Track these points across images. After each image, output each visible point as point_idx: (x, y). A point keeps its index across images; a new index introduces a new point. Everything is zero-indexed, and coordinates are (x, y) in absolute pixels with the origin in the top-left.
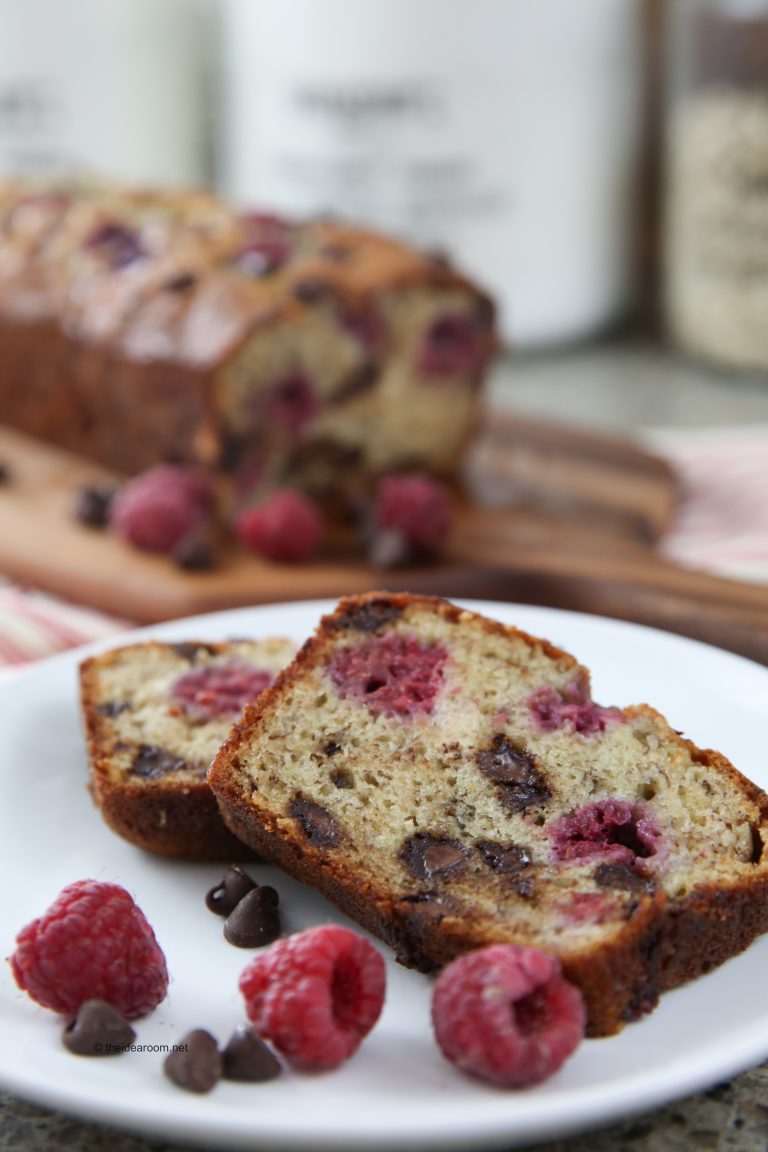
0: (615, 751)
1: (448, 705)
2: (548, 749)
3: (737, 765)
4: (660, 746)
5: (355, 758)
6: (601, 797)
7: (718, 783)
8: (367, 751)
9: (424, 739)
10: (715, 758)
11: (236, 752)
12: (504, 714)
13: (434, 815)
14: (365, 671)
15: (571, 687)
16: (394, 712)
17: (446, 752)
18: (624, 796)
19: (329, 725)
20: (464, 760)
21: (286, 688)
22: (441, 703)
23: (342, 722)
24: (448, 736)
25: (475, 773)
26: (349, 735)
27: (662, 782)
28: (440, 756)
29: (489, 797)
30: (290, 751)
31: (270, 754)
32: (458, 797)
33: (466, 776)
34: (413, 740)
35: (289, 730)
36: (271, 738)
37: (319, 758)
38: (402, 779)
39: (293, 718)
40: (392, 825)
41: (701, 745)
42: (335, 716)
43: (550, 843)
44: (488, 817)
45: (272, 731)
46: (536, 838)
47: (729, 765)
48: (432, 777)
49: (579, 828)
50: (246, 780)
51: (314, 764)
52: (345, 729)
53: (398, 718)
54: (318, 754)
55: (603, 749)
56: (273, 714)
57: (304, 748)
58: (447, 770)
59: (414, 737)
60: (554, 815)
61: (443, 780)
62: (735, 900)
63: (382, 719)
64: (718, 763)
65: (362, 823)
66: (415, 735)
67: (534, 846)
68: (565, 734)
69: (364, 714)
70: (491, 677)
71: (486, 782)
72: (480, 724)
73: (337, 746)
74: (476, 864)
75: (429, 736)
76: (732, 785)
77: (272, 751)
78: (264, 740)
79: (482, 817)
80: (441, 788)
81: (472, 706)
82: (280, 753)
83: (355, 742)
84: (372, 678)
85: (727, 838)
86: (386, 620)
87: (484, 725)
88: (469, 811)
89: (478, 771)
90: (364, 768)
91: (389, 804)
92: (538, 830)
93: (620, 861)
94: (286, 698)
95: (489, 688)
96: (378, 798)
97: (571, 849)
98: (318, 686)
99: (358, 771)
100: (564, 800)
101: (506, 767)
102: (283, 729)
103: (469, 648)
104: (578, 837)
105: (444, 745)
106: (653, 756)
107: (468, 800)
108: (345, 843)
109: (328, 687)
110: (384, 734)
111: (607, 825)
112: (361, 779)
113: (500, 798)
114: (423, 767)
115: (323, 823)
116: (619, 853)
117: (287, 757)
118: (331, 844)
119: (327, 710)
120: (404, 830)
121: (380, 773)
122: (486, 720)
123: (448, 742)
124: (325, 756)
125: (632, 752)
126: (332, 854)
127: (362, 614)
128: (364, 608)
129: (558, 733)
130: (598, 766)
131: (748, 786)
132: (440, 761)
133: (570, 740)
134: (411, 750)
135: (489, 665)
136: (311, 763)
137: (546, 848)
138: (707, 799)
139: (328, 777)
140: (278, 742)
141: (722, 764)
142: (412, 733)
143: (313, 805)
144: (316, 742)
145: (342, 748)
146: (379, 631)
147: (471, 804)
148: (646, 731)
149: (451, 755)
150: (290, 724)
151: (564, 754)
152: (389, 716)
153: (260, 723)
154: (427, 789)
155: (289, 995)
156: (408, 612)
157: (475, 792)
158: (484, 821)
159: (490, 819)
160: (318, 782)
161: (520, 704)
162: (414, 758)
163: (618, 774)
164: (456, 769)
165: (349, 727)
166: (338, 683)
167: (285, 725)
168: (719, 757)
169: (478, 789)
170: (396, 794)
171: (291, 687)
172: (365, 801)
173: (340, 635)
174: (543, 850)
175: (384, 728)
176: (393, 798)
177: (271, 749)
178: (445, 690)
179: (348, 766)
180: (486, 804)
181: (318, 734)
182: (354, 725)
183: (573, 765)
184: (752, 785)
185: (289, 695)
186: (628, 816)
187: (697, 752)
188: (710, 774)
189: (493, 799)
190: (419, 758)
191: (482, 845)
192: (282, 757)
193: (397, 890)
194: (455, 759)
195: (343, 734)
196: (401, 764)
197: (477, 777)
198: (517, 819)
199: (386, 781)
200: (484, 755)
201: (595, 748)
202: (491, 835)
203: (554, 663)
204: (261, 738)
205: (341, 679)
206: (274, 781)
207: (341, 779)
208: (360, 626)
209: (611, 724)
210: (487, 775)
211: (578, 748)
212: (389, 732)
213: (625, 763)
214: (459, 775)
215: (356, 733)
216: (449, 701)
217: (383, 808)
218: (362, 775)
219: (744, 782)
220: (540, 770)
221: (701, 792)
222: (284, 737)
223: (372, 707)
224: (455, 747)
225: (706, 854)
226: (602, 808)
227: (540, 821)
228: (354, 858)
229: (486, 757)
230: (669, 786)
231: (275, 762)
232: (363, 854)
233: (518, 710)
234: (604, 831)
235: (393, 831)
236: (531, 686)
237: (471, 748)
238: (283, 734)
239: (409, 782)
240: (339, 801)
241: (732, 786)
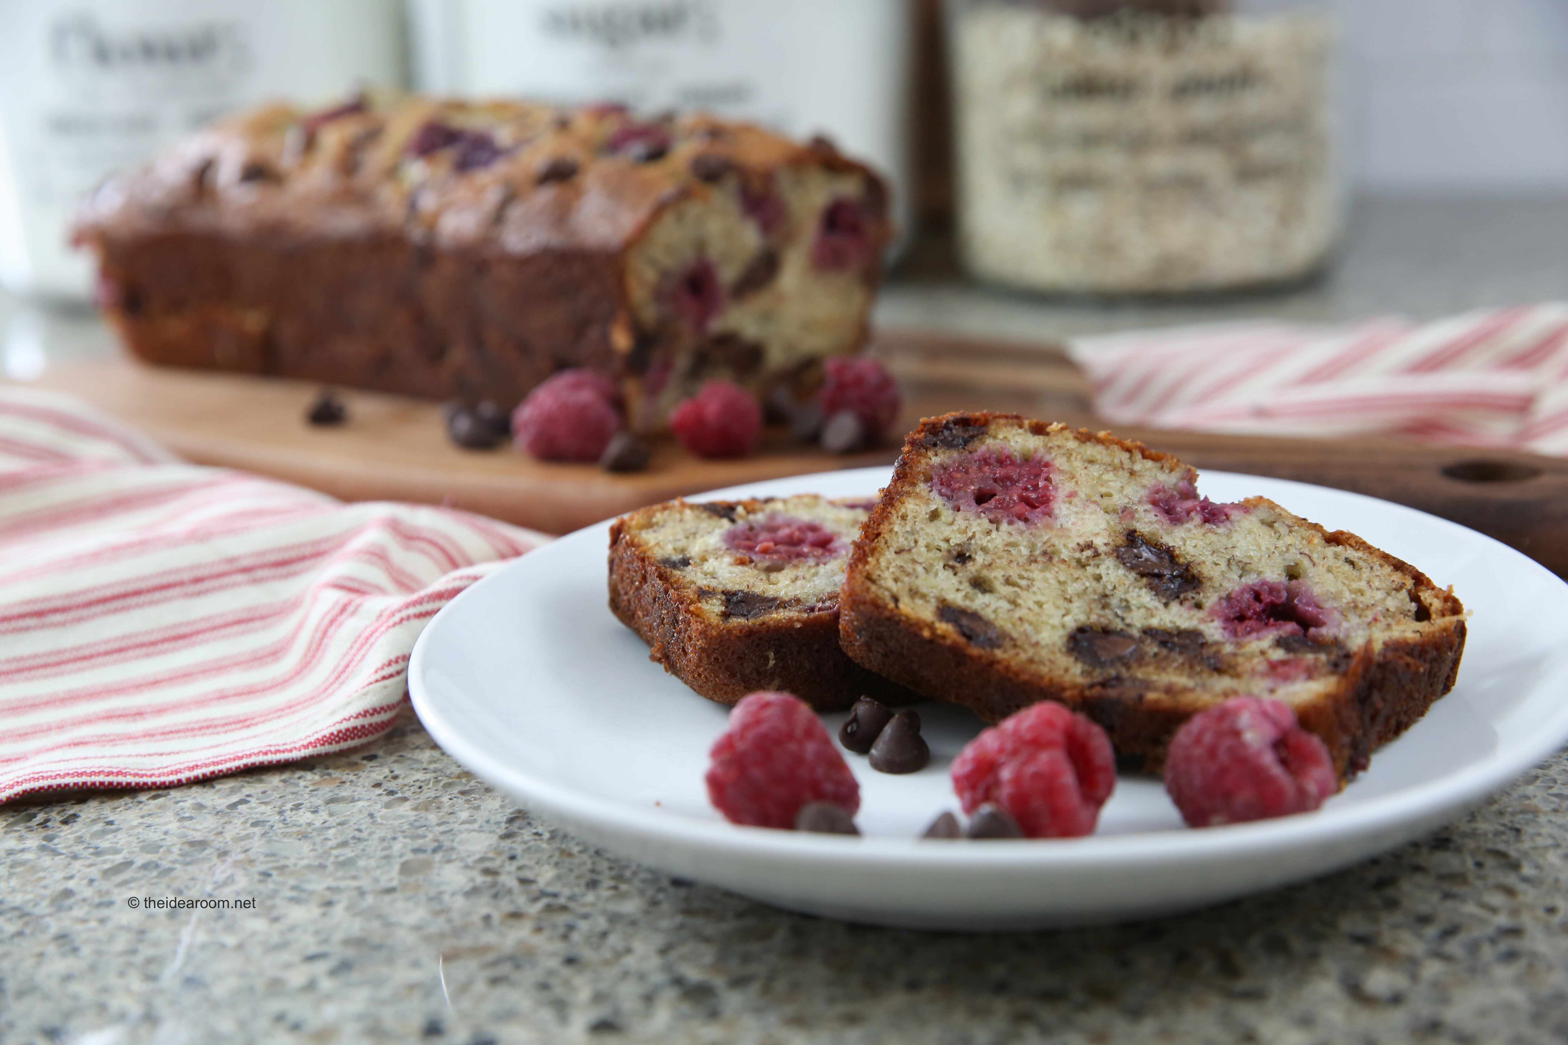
0: (1249, 538)
1: (1068, 508)
2: (1184, 541)
3: (1370, 542)
4: (1291, 532)
5: (990, 565)
6: (1251, 579)
7: (1360, 558)
8: (1000, 558)
9: (1055, 541)
10: (1349, 539)
11: (867, 567)
12: (1126, 512)
13: (1091, 610)
14: (972, 483)
15: (1183, 484)
16: (1015, 519)
17: (1082, 551)
18: (1275, 576)
19: (952, 536)
20: (1103, 556)
21: (897, 504)
22: (1060, 508)
23: (965, 532)
24: (1080, 536)
25: (1118, 568)
26: (976, 544)
27: (1306, 562)
28: (1077, 555)
29: (1141, 588)
30: (921, 564)
31: (901, 567)
32: (1108, 593)
33: (1110, 572)
34: (1044, 543)
35: (912, 544)
36: (896, 553)
37: (953, 568)
38: (1046, 580)
39: (913, 532)
40: (1051, 621)
41: (1330, 528)
42: (955, 527)
43: (1217, 623)
44: (1145, 607)
45: (895, 546)
46: (1202, 620)
47: (1364, 543)
48: (1076, 576)
49: (1241, 608)
50: (887, 593)
51: (950, 573)
52: (970, 539)
53: (1021, 525)
54: (951, 563)
55: (1235, 537)
56: (891, 531)
57: (934, 560)
58: (1088, 568)
59: (1045, 540)
60: (1210, 599)
61: (1087, 577)
62: (1426, 652)
63: (1004, 526)
64: (1353, 542)
65: (1019, 623)
66: (1045, 538)
67: (1202, 627)
68: (1195, 526)
69: (985, 523)
70: (1100, 481)
71: (1132, 575)
72: (1108, 523)
73: (967, 554)
74: (1152, 648)
75: (1061, 537)
76: (1375, 560)
77: (902, 564)
78: (889, 555)
79: (1139, 608)
80: (1087, 584)
81: (1093, 507)
82: (910, 565)
83: (984, 549)
84: (980, 489)
85: (1392, 603)
86: (972, 437)
87: (1112, 523)
88: (1124, 604)
89: (1122, 566)
90: (1002, 573)
91: (1040, 604)
92: (1200, 614)
93: (1293, 634)
94: (900, 514)
95: (1103, 490)
96: (1027, 600)
97: (1240, 628)
98: (928, 501)
99: (996, 576)
100: (1217, 585)
101: (1147, 560)
102: (905, 543)
103: (1069, 454)
104: (1241, 618)
105: (1078, 544)
106: (1289, 540)
107: (1119, 593)
108: (1008, 643)
109: (937, 502)
110: (1012, 539)
111: (1267, 604)
112: (1002, 584)
113: (1151, 589)
114: (1062, 566)
115: (978, 628)
116: (1290, 627)
117: (919, 569)
118: (994, 643)
119: (944, 523)
120: (1064, 626)
121: (1021, 577)
122: (1113, 520)
123: (1082, 541)
124: (958, 565)
125: (1266, 538)
126: (999, 653)
127: (946, 433)
128: (946, 426)
129: (1189, 525)
130: (1238, 554)
131: (1392, 560)
132: (1079, 561)
133: (1203, 531)
134: (1045, 553)
135: (1095, 470)
136: (946, 573)
137: (1216, 628)
138: (1355, 573)
139: (968, 584)
140: (906, 556)
141: (1356, 543)
142: (1041, 536)
143: (963, 612)
144: (945, 553)
145: (973, 556)
146: (970, 447)
147: (1123, 597)
148: (1273, 520)
149: (1088, 553)
150: (911, 538)
151: (1201, 543)
152: (1010, 523)
153: (880, 538)
154: (1073, 588)
155: (1031, 769)
156: (992, 428)
157: (1124, 584)
158: (1143, 611)
159: (1148, 609)
160: (958, 590)
161: (1140, 502)
162: (1051, 559)
163: (1260, 560)
164: (1098, 566)
165: (973, 536)
166: (949, 498)
167: (906, 539)
168: (1352, 536)
169: (1127, 583)
170: (1043, 594)
171: (903, 503)
172: (1014, 603)
173: (930, 454)
174: (1214, 631)
175: (1011, 534)
176: (1043, 599)
177: (899, 562)
178: (1061, 494)
179: (985, 573)
180: (1139, 596)
181: (944, 545)
182: (978, 535)
183: (1214, 552)
184: (1394, 558)
185: (903, 510)
186: (1284, 595)
187: (1328, 536)
188: (1349, 552)
189: (1144, 590)
190: (1055, 560)
191: (1148, 632)
192: (914, 570)
193: (1080, 680)
194: (1094, 556)
195: (970, 544)
196: (1040, 566)
197: (1121, 571)
198: (1175, 606)
199: (1029, 582)
200: (1123, 549)
201: (1229, 536)
202: (1154, 622)
203: (1159, 465)
204: (887, 553)
205: (949, 493)
206: (914, 593)
207: (980, 584)
208: (949, 445)
209: (1235, 515)
210: (1132, 568)
211: (1212, 537)
212: (1016, 538)
213: (1263, 548)
214: (1102, 570)
215: (984, 541)
216: (1067, 505)
217: (1036, 609)
218: (1001, 580)
219: (1386, 557)
220: (1182, 560)
221: (1347, 568)
222: (910, 550)
223: (992, 516)
224: (1089, 546)
225: (1378, 618)
226: (1256, 588)
227: (1199, 606)
228: (1023, 656)
229: (1126, 551)
230: (1314, 565)
231: (908, 574)
232: (1031, 652)
233: (1141, 508)
234: (1264, 611)
235: (1053, 627)
236: (1144, 487)
237: (1105, 544)
238: (907, 548)
239: (1053, 581)
240: (988, 606)
241: (1376, 562)
